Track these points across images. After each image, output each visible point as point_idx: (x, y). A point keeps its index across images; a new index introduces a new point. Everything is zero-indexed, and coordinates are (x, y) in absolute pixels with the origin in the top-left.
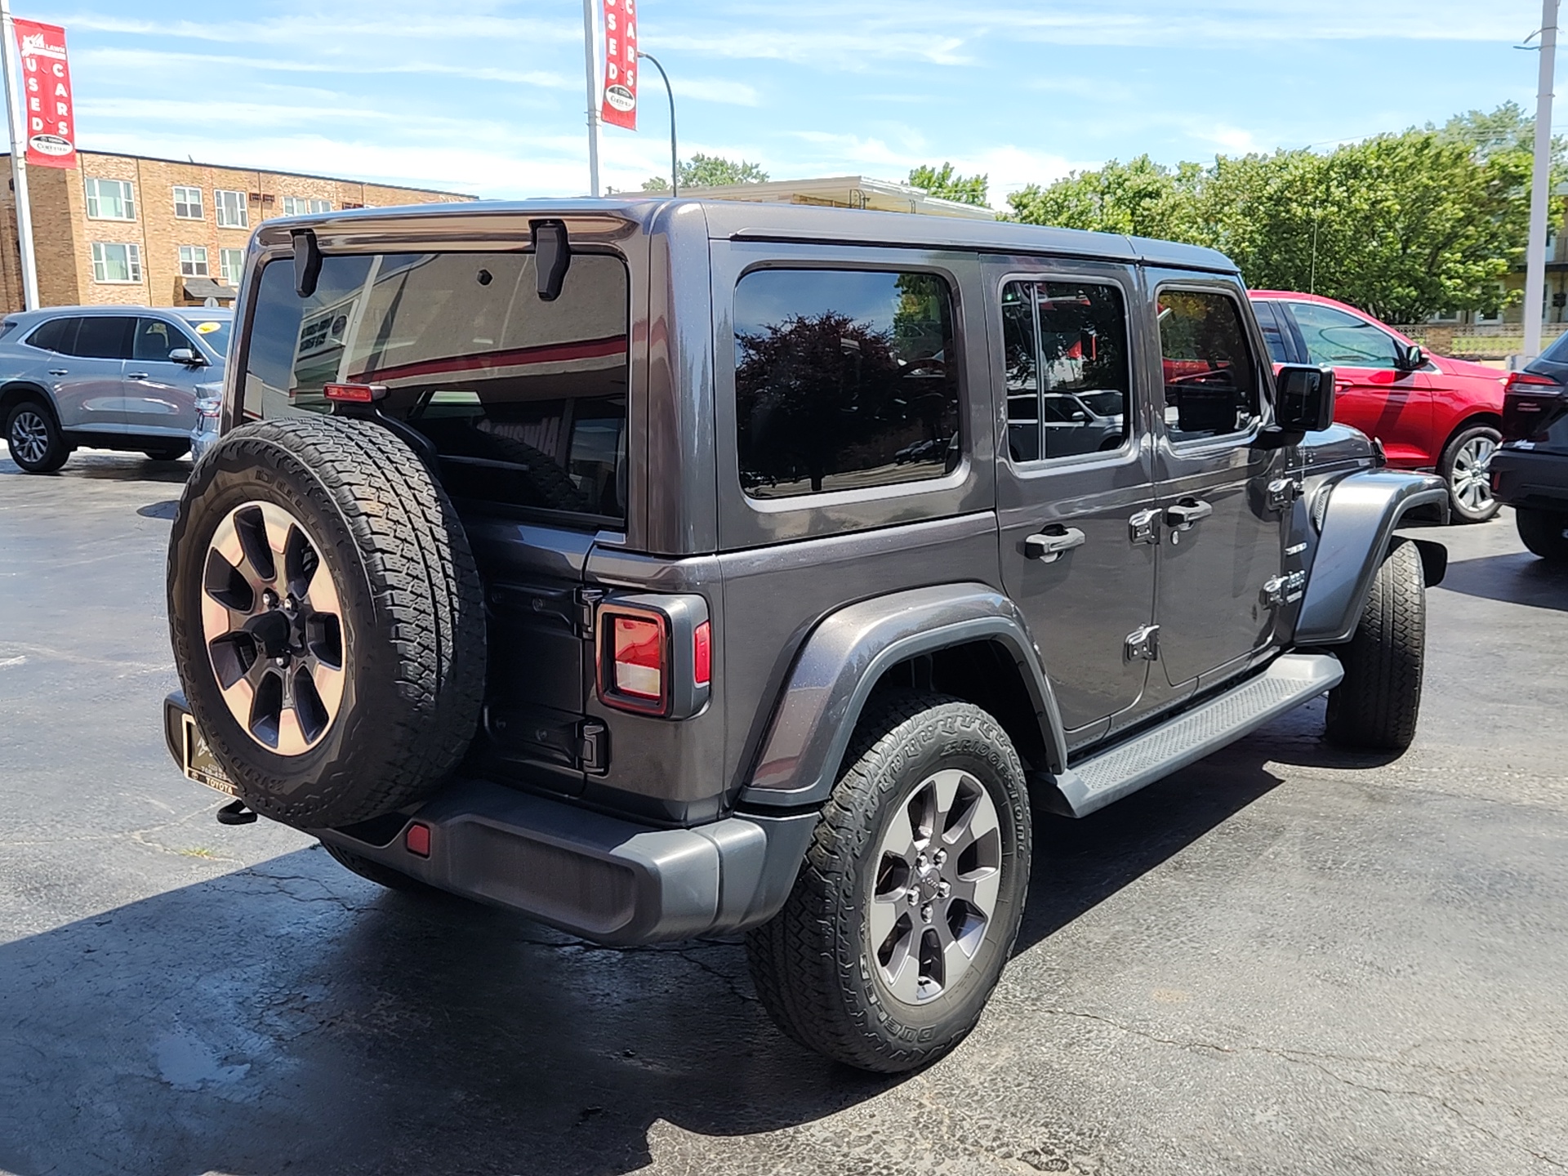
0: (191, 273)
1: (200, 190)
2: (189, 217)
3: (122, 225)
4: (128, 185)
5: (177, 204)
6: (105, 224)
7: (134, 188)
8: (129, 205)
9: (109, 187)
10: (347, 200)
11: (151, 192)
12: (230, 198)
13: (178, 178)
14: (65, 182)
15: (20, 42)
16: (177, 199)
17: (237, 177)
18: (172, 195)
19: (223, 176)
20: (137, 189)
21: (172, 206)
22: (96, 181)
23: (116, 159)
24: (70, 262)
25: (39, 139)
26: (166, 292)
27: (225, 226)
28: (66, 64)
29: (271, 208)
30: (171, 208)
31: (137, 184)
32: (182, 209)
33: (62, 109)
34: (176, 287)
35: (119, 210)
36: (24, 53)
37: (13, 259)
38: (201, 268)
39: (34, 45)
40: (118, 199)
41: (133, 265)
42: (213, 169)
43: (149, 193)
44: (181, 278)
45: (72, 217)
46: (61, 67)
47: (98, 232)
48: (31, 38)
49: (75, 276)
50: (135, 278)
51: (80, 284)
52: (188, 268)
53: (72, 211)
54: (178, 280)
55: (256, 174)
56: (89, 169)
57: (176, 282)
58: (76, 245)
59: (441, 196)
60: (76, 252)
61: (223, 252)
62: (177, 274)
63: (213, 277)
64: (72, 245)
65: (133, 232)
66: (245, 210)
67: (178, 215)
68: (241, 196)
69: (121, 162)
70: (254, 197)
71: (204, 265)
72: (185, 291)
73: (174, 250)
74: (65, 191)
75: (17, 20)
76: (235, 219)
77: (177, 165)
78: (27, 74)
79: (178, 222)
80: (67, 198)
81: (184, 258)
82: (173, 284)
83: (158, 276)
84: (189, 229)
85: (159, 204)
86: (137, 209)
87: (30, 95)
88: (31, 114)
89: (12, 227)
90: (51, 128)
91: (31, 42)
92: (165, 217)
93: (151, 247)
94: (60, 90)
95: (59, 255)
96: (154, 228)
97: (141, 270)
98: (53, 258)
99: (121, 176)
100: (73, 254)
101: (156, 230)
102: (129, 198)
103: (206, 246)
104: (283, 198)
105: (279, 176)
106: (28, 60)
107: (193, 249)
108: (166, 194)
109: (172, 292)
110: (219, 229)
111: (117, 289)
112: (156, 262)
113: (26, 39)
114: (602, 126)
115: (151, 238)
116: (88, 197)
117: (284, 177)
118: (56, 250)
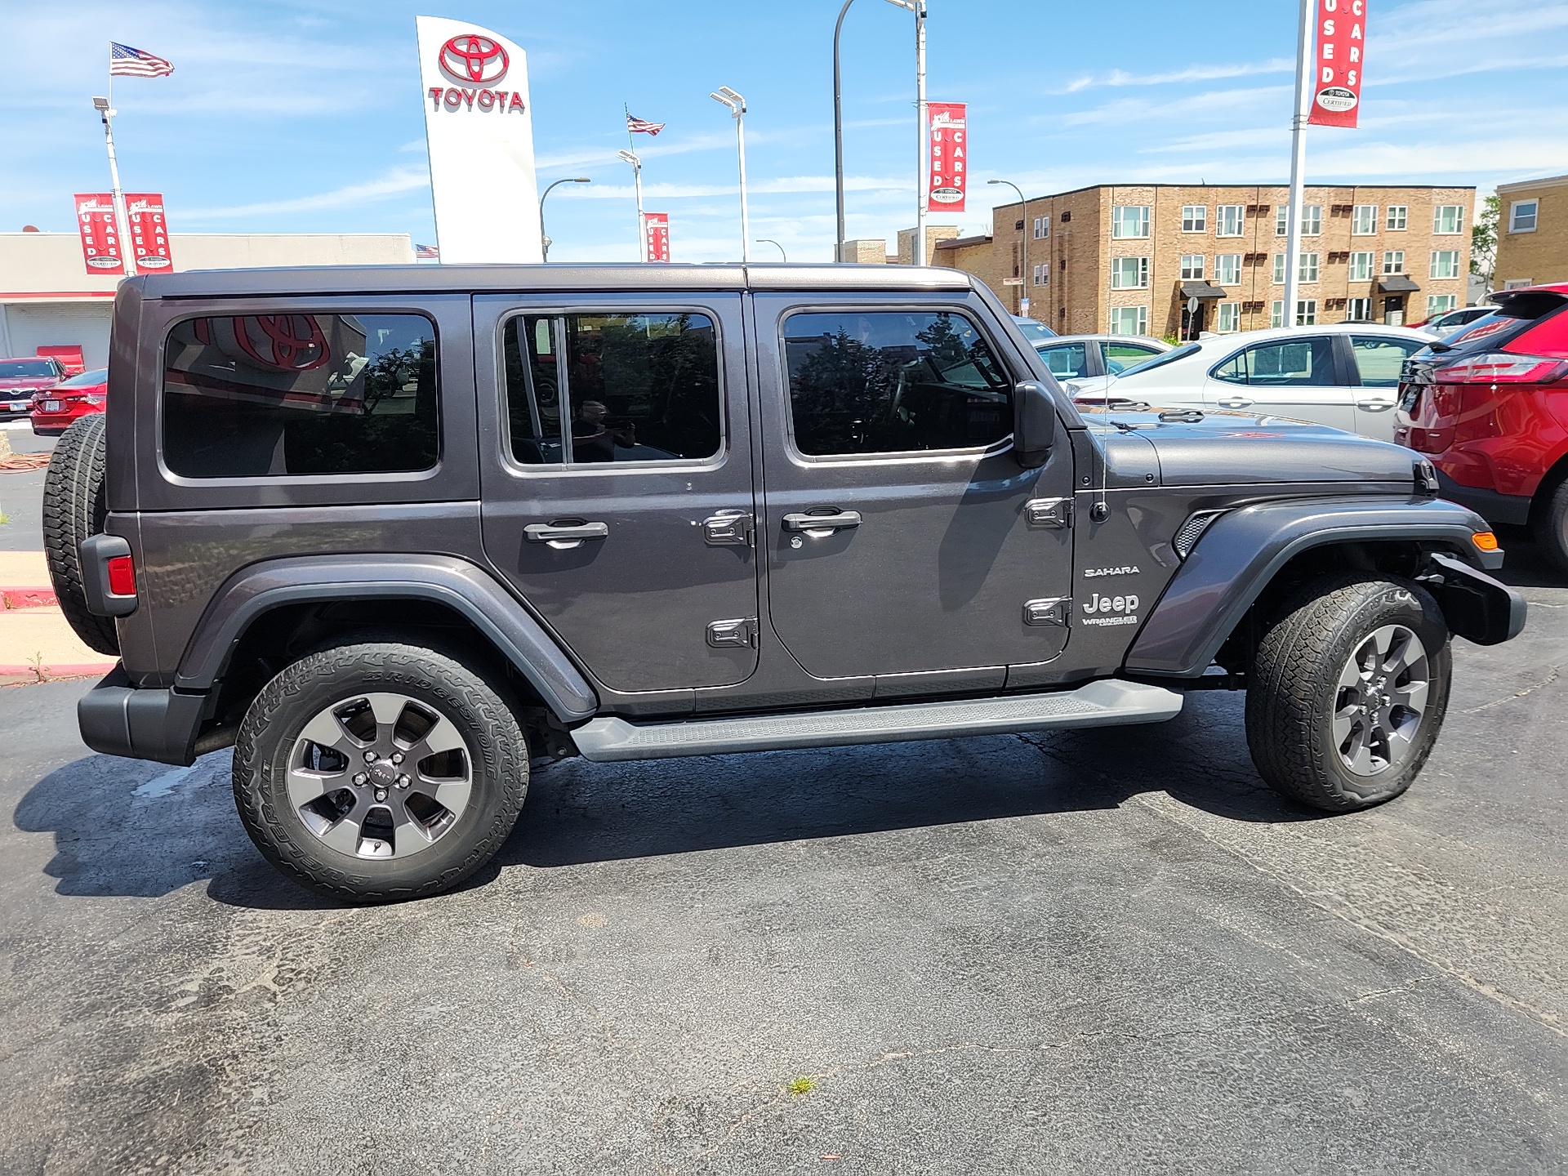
0: (1189, 277)
1: (1205, 207)
2: (1194, 231)
3: (1138, 241)
4: (1147, 209)
5: (1185, 221)
6: (1125, 242)
7: (1151, 212)
8: (1146, 225)
9: (1132, 212)
10: (1338, 203)
11: (1164, 212)
12: (1230, 211)
13: (1188, 198)
14: (1099, 211)
15: (931, 118)
16: (1186, 216)
17: (1239, 193)
18: (1181, 214)
19: (1227, 193)
20: (1153, 211)
21: (1180, 223)
22: (1122, 208)
23: (1139, 189)
24: (1095, 274)
25: (938, 192)
26: (1167, 294)
27: (1223, 236)
28: (965, 132)
29: (1265, 217)
30: (1179, 225)
31: (1154, 208)
32: (1188, 225)
33: (958, 167)
34: (1175, 289)
35: (1137, 230)
36: (932, 129)
37: (1057, 275)
38: (1198, 273)
39: (941, 121)
40: (1138, 221)
41: (1143, 274)
42: (1219, 189)
43: (1163, 214)
44: (1180, 281)
45: (1100, 239)
46: (960, 135)
47: (1119, 249)
48: (939, 116)
49: (1098, 285)
50: (1143, 284)
51: (1100, 292)
52: (1186, 274)
53: (1101, 234)
54: (1177, 283)
55: (1256, 189)
56: (1118, 200)
57: (1175, 286)
58: (1101, 260)
59: (1434, 189)
60: (1100, 266)
61: (1218, 258)
62: (1177, 279)
63: (1207, 279)
64: (1098, 261)
65: (1146, 247)
66: (1242, 221)
67: (1185, 229)
68: (1240, 208)
69: (1144, 191)
70: (1252, 209)
71: (1200, 270)
72: (1181, 292)
73: (1177, 259)
74: (1098, 219)
75: (931, 104)
76: (1232, 229)
77: (1189, 188)
78: (933, 143)
79: (1184, 236)
80: (1099, 224)
81: (1184, 265)
82: (1173, 287)
83: (1162, 281)
84: (1192, 241)
85: (1170, 222)
86: (1151, 228)
87: (933, 158)
88: (933, 174)
89: (1059, 250)
90: (948, 183)
91: (939, 119)
92: (1174, 233)
93: (1159, 258)
94: (958, 152)
95: (1088, 269)
96: (1163, 242)
97: (1149, 277)
98: (1084, 272)
99: (1142, 202)
100: (1098, 268)
101: (1165, 244)
102: (1147, 219)
103: (1205, 253)
104: (1278, 207)
105: (1276, 188)
106: (935, 133)
107: (1193, 258)
108: (1177, 213)
109: (1172, 293)
110: (1217, 238)
111: (1128, 294)
112: (1162, 270)
113: (936, 117)
114: (1308, 131)
115: (1160, 250)
116: (1114, 222)
117: (1281, 189)
118: (1086, 265)
